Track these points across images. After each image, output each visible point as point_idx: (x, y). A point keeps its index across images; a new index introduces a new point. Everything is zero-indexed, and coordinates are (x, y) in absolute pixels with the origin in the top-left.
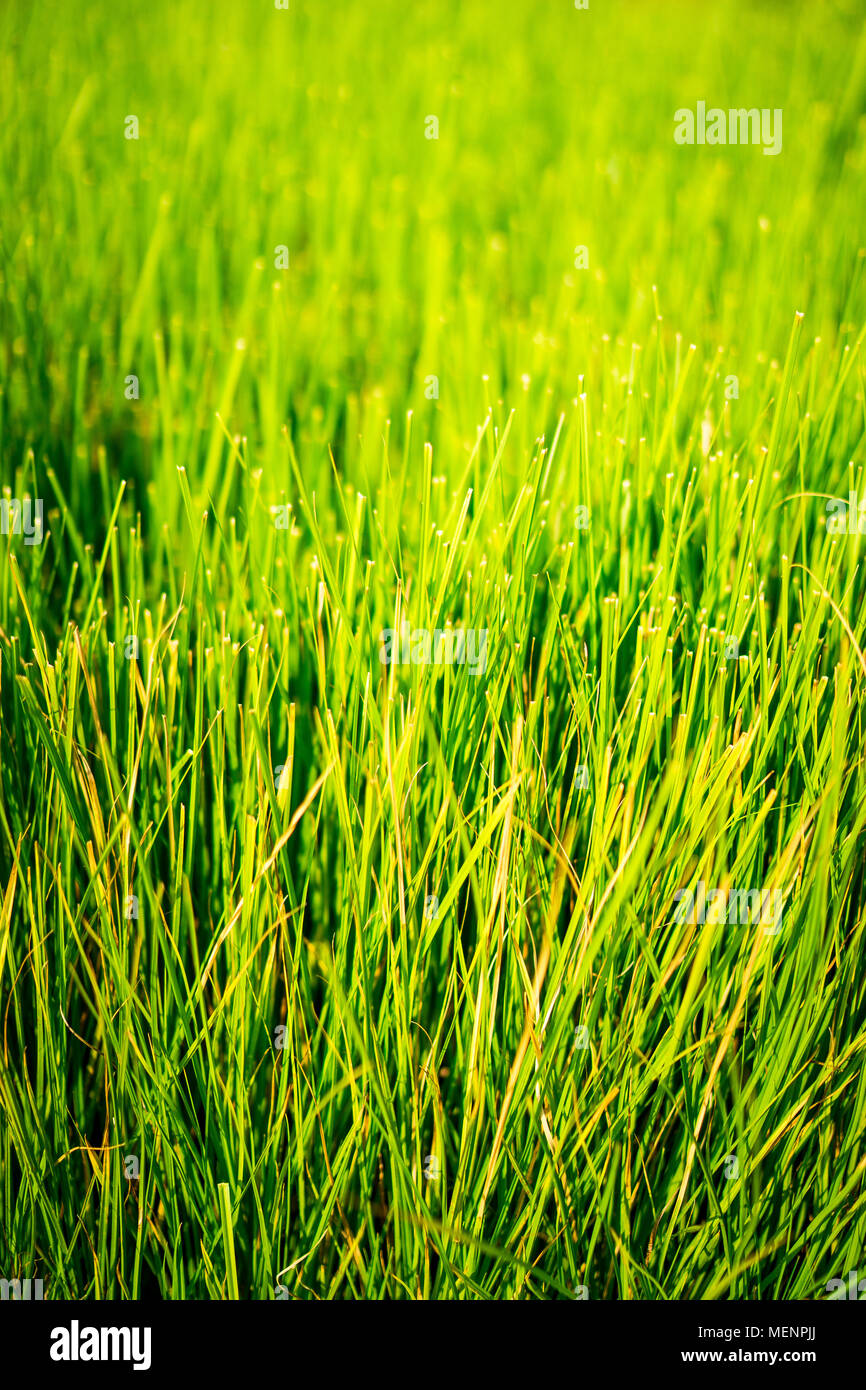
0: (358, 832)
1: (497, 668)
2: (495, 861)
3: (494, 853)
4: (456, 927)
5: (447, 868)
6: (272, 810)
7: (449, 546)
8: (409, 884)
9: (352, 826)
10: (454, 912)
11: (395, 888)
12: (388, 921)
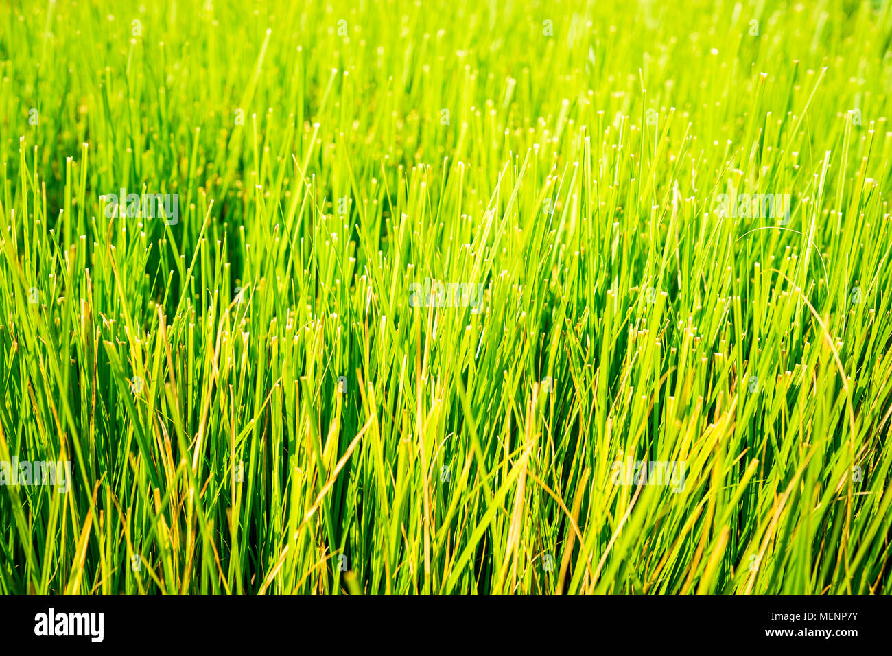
0: (391, 490)
1: (512, 357)
2: (509, 520)
3: (508, 513)
4: (473, 578)
5: (467, 527)
6: (318, 468)
7: (475, 256)
8: (433, 537)
9: (387, 487)
10: (471, 566)
11: (422, 544)
12: (414, 572)
